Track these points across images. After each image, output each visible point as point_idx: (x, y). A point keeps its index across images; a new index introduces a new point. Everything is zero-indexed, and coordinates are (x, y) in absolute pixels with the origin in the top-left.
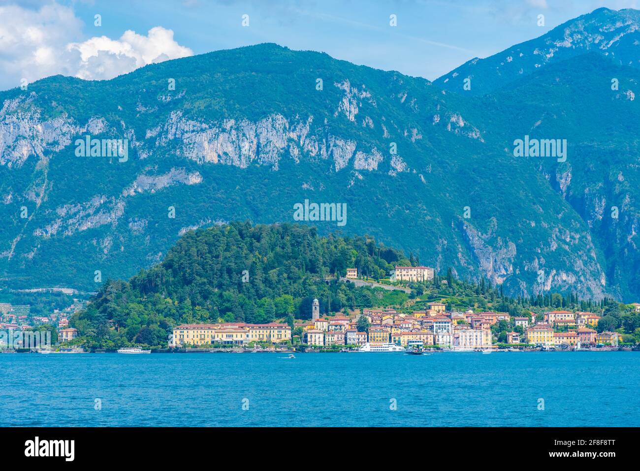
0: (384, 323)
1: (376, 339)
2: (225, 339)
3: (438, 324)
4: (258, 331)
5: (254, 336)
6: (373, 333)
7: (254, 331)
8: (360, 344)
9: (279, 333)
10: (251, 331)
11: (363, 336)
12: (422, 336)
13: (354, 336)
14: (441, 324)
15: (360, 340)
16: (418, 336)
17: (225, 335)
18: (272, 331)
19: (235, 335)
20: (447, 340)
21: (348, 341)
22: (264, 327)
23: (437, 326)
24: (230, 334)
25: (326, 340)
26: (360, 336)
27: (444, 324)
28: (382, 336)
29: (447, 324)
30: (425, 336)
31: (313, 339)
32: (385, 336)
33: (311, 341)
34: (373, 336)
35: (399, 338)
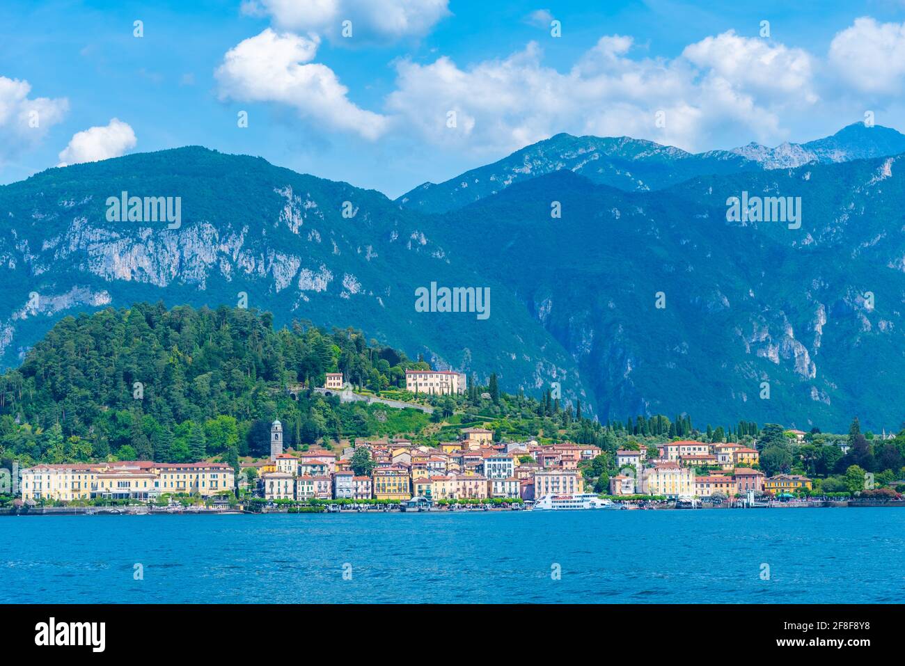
0: (395, 461)
1: (387, 488)
2: (115, 490)
3: (492, 463)
4: (175, 475)
5: (169, 484)
6: (381, 479)
7: (169, 476)
8: (359, 498)
9: (213, 479)
10: (162, 475)
11: (365, 483)
12: (467, 483)
13: (348, 484)
14: (497, 463)
15: (359, 491)
16: (461, 483)
17: (115, 482)
18: (200, 475)
19: (133, 482)
20: (510, 489)
21: (338, 493)
22: (186, 469)
23: (489, 466)
24: (125, 480)
25: (298, 491)
26: (359, 483)
27: (502, 463)
28: (397, 482)
29: (507, 463)
30: (474, 483)
31: (275, 489)
32: (402, 482)
33: (272, 493)
34: (381, 483)
35: (428, 487)
